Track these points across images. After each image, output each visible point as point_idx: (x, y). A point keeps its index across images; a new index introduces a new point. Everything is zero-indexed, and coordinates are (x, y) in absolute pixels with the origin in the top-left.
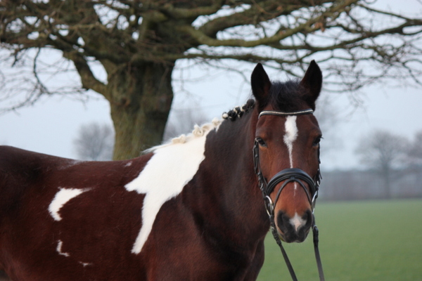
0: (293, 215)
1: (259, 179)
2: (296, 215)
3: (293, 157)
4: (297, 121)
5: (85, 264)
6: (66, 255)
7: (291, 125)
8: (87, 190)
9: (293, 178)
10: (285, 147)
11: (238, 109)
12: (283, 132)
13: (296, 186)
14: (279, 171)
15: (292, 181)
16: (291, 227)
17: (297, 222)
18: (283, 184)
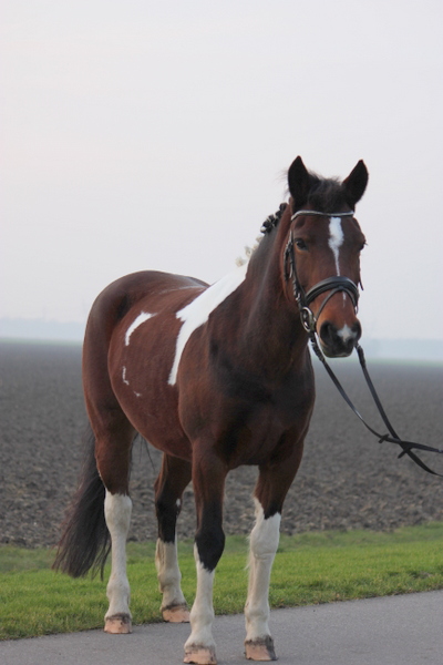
0: (342, 327)
1: (295, 287)
2: (346, 326)
3: (340, 264)
4: (342, 224)
5: (138, 395)
6: (127, 382)
7: (335, 227)
8: (155, 315)
9: (341, 287)
10: (330, 252)
11: (271, 217)
12: (327, 236)
13: (344, 296)
14: (322, 279)
15: (340, 291)
16: (338, 340)
17: (345, 333)
18: (329, 294)
